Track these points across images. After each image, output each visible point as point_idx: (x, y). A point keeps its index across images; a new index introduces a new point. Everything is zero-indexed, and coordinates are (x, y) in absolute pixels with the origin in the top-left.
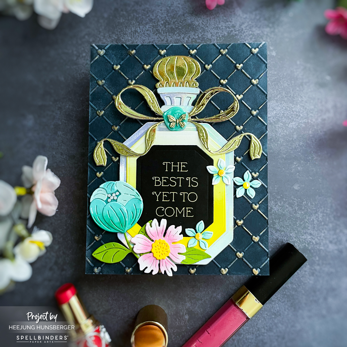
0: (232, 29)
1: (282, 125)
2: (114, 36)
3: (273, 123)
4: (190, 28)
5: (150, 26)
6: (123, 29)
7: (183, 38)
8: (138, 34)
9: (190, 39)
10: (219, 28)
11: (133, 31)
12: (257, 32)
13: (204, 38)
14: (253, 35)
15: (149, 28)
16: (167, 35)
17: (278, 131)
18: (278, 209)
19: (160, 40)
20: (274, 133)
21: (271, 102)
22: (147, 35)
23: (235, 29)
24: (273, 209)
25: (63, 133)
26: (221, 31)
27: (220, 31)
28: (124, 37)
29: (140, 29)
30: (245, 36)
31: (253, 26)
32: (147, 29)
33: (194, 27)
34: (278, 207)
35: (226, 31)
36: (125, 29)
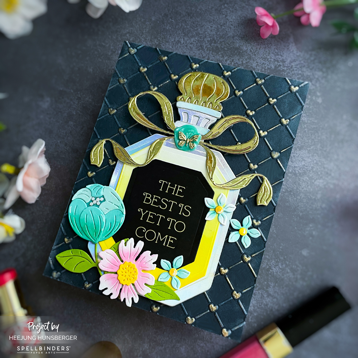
0: (281, 64)
1: (308, 179)
2: (155, 41)
3: (298, 175)
4: (236, 52)
5: (195, 40)
6: (167, 36)
7: (226, 61)
8: (181, 45)
9: (233, 63)
10: (267, 60)
11: (176, 40)
12: (307, 73)
13: (249, 65)
14: (303, 75)
15: (194, 41)
16: (210, 53)
17: (301, 184)
18: (278, 272)
19: (201, 56)
20: (296, 186)
21: (302, 151)
22: (189, 48)
23: (284, 64)
24: (272, 270)
25: (75, 124)
26: (269, 63)
27: (267, 63)
28: (165, 44)
29: (184, 41)
30: (293, 74)
31: (304, 66)
32: (191, 42)
33: (240, 52)
34: (277, 269)
35: (273, 64)
36: (168, 37)
